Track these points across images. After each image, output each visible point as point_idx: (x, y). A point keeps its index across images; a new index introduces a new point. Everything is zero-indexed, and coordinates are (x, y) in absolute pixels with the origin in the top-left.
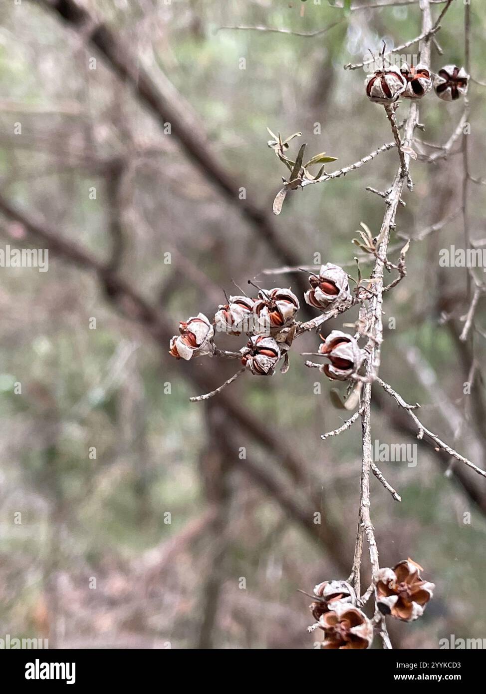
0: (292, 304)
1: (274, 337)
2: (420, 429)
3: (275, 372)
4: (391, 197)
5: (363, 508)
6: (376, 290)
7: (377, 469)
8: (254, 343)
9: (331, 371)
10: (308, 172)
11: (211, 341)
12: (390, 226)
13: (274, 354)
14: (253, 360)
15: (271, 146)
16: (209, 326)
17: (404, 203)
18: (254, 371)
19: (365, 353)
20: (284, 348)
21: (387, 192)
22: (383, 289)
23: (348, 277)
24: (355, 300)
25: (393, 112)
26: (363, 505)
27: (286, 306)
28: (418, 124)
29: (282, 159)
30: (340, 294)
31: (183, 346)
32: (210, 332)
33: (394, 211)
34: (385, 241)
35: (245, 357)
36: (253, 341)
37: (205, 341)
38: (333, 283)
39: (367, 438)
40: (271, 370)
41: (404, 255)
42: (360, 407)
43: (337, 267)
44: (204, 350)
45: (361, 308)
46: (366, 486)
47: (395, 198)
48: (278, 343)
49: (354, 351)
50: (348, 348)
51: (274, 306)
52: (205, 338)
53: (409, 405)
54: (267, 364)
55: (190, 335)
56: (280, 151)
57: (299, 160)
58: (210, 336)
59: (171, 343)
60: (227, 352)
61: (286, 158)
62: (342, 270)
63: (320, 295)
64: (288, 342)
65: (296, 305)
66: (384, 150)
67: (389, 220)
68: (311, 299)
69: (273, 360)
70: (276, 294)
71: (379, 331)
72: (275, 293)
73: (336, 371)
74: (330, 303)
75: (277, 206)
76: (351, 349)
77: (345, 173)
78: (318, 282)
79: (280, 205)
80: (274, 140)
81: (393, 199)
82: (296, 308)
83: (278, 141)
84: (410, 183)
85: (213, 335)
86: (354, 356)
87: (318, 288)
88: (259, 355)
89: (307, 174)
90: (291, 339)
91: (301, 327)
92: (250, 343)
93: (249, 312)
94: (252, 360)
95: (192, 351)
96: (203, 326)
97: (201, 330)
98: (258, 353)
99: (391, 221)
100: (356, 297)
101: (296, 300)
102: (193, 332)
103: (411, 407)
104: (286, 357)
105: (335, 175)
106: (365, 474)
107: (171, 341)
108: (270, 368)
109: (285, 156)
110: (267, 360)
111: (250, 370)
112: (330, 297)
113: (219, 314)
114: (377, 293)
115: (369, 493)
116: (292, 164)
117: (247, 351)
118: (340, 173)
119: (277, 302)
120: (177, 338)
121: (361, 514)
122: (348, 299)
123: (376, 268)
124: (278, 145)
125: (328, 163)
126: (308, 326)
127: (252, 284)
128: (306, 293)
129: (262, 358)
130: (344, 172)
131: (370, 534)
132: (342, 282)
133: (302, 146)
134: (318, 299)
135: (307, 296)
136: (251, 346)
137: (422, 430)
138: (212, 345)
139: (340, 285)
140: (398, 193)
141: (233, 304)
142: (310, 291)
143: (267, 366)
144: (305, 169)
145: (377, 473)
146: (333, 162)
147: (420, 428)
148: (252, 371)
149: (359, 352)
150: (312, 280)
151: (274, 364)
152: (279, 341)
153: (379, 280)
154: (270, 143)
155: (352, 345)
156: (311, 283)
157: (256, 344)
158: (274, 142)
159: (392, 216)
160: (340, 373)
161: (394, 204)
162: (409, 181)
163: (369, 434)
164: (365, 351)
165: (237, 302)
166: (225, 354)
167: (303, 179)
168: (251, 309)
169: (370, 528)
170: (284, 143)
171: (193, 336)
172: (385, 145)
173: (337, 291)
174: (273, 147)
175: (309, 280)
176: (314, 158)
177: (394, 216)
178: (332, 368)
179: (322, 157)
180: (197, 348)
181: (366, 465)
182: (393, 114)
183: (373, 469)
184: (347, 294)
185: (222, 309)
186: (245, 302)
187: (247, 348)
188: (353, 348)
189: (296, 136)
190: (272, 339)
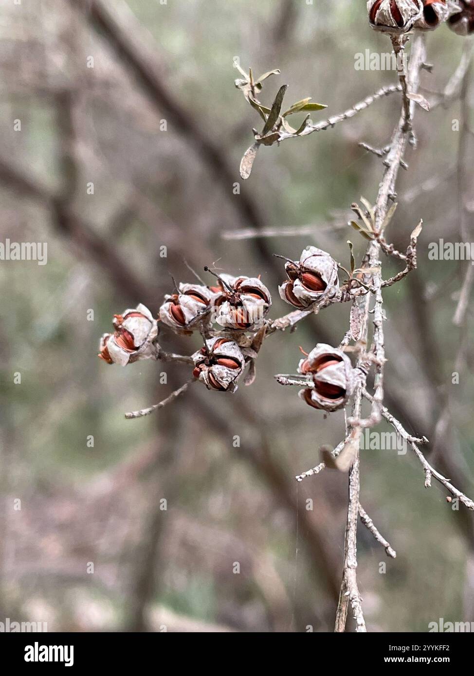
0: (262, 300)
1: (236, 340)
2: (425, 470)
3: (237, 388)
4: (390, 156)
5: (348, 570)
6: (373, 284)
7: (366, 517)
8: (210, 349)
9: (314, 400)
10: (287, 123)
11: (154, 342)
12: (389, 196)
13: (236, 364)
14: (209, 372)
15: (240, 87)
16: (151, 322)
17: (406, 165)
18: (210, 386)
19: (360, 374)
20: (250, 355)
21: (385, 151)
22: (383, 283)
23: (338, 267)
24: (345, 296)
25: (402, 47)
26: (348, 567)
27: (254, 302)
28: (425, 64)
29: (253, 104)
30: (327, 290)
31: (116, 349)
32: (153, 330)
33: (394, 175)
34: (382, 215)
35: (198, 367)
36: (209, 346)
37: (146, 343)
38: (318, 275)
39: (355, 475)
40: (231, 385)
41: (415, 241)
42: (347, 434)
43: (324, 253)
44: (144, 354)
45: (352, 307)
46: (352, 540)
47: (395, 158)
48: (241, 348)
49: (347, 375)
50: (338, 369)
51: (237, 301)
52: (146, 339)
53: (413, 436)
54: (227, 377)
55: (126, 334)
56: (250, 93)
57: (277, 107)
58: (153, 336)
59: (102, 342)
60: (174, 356)
61: (258, 102)
62: (330, 257)
63: (300, 291)
64: (254, 346)
65: (267, 301)
66: (381, 96)
67: (387, 188)
68: (288, 294)
69: (235, 372)
70: (242, 285)
71: (379, 344)
72: (240, 283)
73: (322, 401)
74: (314, 301)
75: (245, 167)
76: (343, 371)
77: (333, 125)
78: (298, 272)
79: (249, 166)
80: (243, 77)
81: (392, 159)
82: (267, 305)
83: (248, 80)
84: (413, 140)
85: (157, 335)
86: (347, 380)
87: (297, 282)
88: (217, 366)
89: (285, 124)
90: (259, 343)
91: (272, 326)
92: (204, 348)
93: (205, 306)
94: (207, 372)
95: (128, 355)
96: (143, 323)
97: (141, 328)
98: (216, 363)
99: (390, 188)
100: (347, 292)
101: (267, 293)
102: (130, 330)
103: (415, 439)
104: (252, 364)
105: (321, 127)
106: (351, 525)
107: (102, 339)
108: (231, 382)
109: (257, 100)
110: (227, 373)
111: (205, 383)
112: (313, 294)
113: (165, 308)
114: (375, 288)
115: (356, 550)
116: (266, 111)
117: (201, 359)
118: (328, 124)
119: (242, 297)
120: (108, 337)
121: (346, 578)
122: (336, 295)
123: (370, 250)
124: (249, 85)
125: (314, 112)
126: (281, 325)
127: (209, 271)
128: (281, 286)
129: (221, 369)
130: (332, 123)
131: (357, 608)
132: (330, 274)
133: (282, 88)
134: (297, 295)
135: (282, 289)
136: (205, 352)
137: (429, 471)
138: (155, 346)
139: (327, 277)
140: (399, 153)
141: (183, 295)
142: (286, 284)
143: (227, 380)
144: (283, 118)
145: (366, 521)
146: (321, 110)
147: (427, 468)
148: (207, 385)
149: (353, 373)
150: (289, 269)
151: (236, 377)
152: (243, 345)
153: (376, 269)
154: (238, 82)
155: (344, 366)
156: (287, 272)
157: (213, 351)
158: (242, 81)
159: (391, 182)
160: (327, 403)
161: (394, 165)
162: (411, 136)
163: (357, 470)
164: (360, 372)
165: (190, 293)
166: (173, 358)
167: (280, 131)
168: (207, 303)
169: (358, 599)
170: (257, 83)
171: (130, 336)
172: (383, 89)
173: (323, 286)
174: (241, 87)
175: (286, 268)
176: (296, 105)
177: (393, 181)
178: (315, 396)
179: (307, 104)
180: (136, 352)
181: (353, 512)
182: (401, 49)
183: (361, 515)
184: (335, 289)
185: (169, 300)
186: (200, 292)
187: (201, 356)
188: (345, 370)
189: (273, 74)
190: (234, 344)
